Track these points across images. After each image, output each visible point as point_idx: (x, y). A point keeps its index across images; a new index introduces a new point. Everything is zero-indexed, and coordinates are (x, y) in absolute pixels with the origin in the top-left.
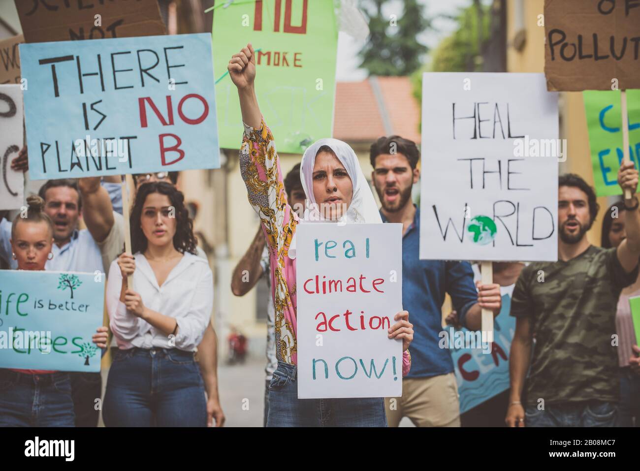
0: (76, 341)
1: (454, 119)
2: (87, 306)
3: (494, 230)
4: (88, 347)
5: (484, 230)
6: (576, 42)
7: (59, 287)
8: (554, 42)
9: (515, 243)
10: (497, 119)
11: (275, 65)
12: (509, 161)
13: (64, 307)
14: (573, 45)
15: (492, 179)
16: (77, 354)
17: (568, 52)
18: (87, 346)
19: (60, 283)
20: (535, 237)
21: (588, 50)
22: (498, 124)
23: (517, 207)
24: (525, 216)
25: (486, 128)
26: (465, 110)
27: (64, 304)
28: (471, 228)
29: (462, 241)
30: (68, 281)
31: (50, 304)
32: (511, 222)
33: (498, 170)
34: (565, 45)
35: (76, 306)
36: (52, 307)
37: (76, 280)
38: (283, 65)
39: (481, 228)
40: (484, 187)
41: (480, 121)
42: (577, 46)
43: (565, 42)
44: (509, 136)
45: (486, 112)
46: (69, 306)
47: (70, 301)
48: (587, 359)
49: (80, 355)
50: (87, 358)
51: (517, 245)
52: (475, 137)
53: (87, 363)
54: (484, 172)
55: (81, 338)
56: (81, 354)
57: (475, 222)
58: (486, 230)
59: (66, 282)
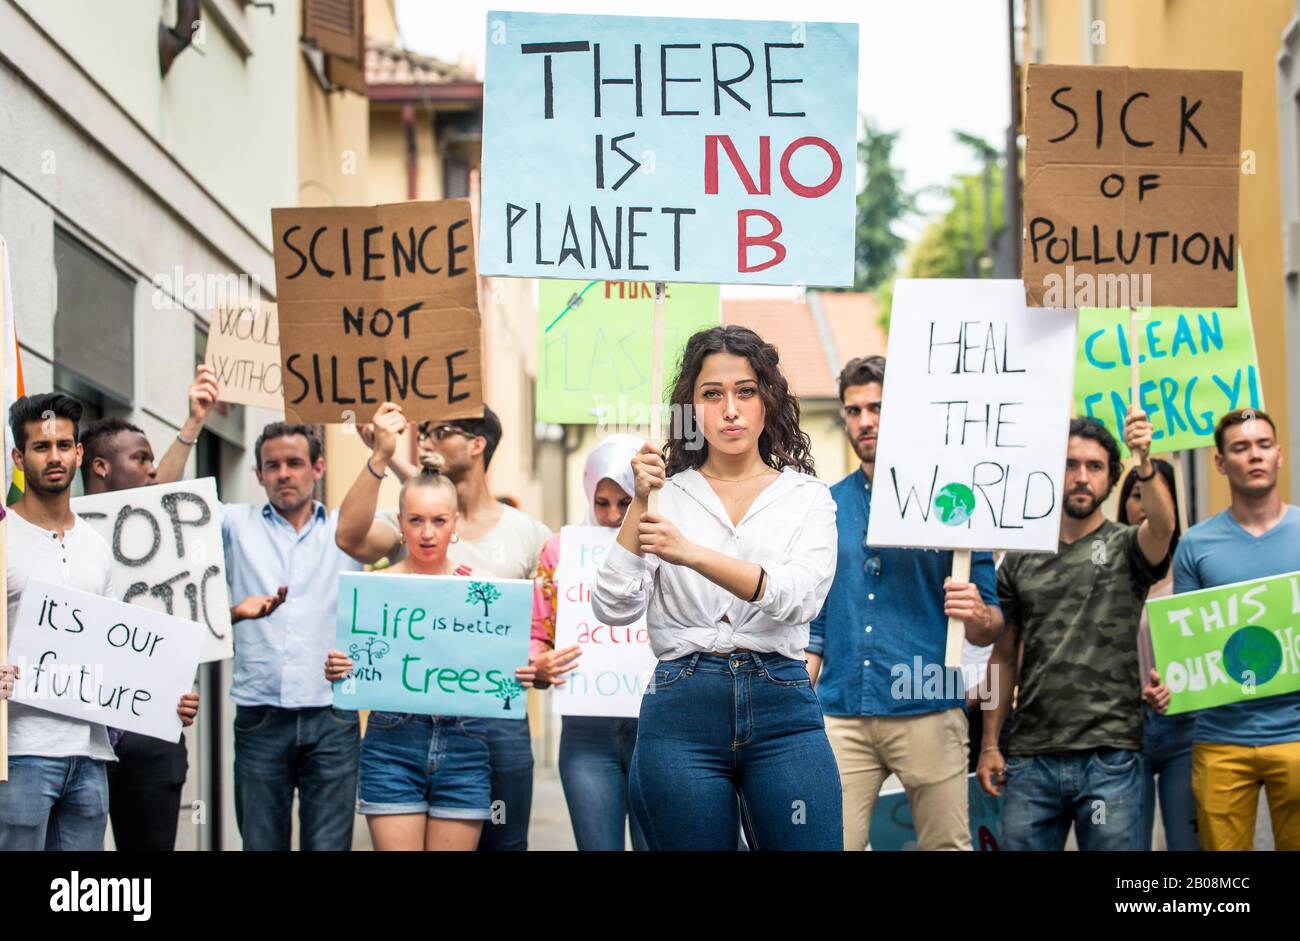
0: (492, 676)
1: (931, 345)
2: (507, 628)
3: (971, 506)
4: (509, 684)
5: (958, 504)
6: (1070, 238)
7: (468, 601)
8: (1037, 236)
9: (998, 524)
10: (990, 346)
11: (631, 297)
12: (1001, 405)
13: (475, 629)
14: (1065, 241)
15: (975, 431)
16: (493, 694)
17: (1058, 251)
18: (507, 682)
19: (470, 594)
20: (1026, 515)
21: (1085, 248)
22: (990, 353)
23: (1005, 471)
24: (1016, 484)
25: (973, 359)
26: (947, 332)
27: (475, 625)
28: (939, 501)
29: (926, 519)
30: (481, 592)
31: (456, 624)
32: (995, 494)
33: (985, 419)
34: (1054, 241)
35: (491, 628)
36: (458, 628)
37: (492, 591)
38: (643, 296)
39: (954, 501)
40: (963, 443)
41: (966, 348)
42: (1070, 244)
43: (1053, 236)
44: (1005, 370)
45: (975, 337)
46: (482, 627)
47: (484, 620)
48: (1095, 688)
49: (497, 696)
50: (508, 700)
51: (1002, 527)
52: (958, 371)
53: (507, 707)
54: (966, 421)
55: (499, 672)
56: (498, 693)
57: (947, 493)
58: (961, 505)
59: (478, 594)
